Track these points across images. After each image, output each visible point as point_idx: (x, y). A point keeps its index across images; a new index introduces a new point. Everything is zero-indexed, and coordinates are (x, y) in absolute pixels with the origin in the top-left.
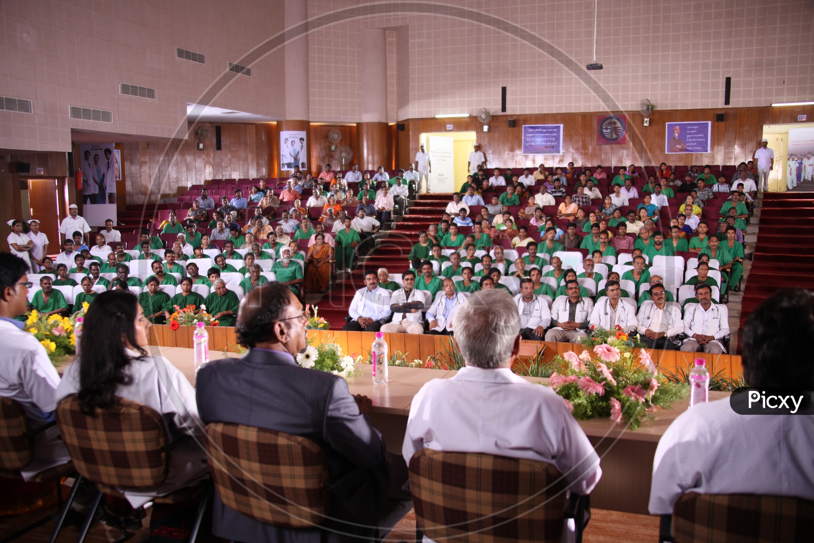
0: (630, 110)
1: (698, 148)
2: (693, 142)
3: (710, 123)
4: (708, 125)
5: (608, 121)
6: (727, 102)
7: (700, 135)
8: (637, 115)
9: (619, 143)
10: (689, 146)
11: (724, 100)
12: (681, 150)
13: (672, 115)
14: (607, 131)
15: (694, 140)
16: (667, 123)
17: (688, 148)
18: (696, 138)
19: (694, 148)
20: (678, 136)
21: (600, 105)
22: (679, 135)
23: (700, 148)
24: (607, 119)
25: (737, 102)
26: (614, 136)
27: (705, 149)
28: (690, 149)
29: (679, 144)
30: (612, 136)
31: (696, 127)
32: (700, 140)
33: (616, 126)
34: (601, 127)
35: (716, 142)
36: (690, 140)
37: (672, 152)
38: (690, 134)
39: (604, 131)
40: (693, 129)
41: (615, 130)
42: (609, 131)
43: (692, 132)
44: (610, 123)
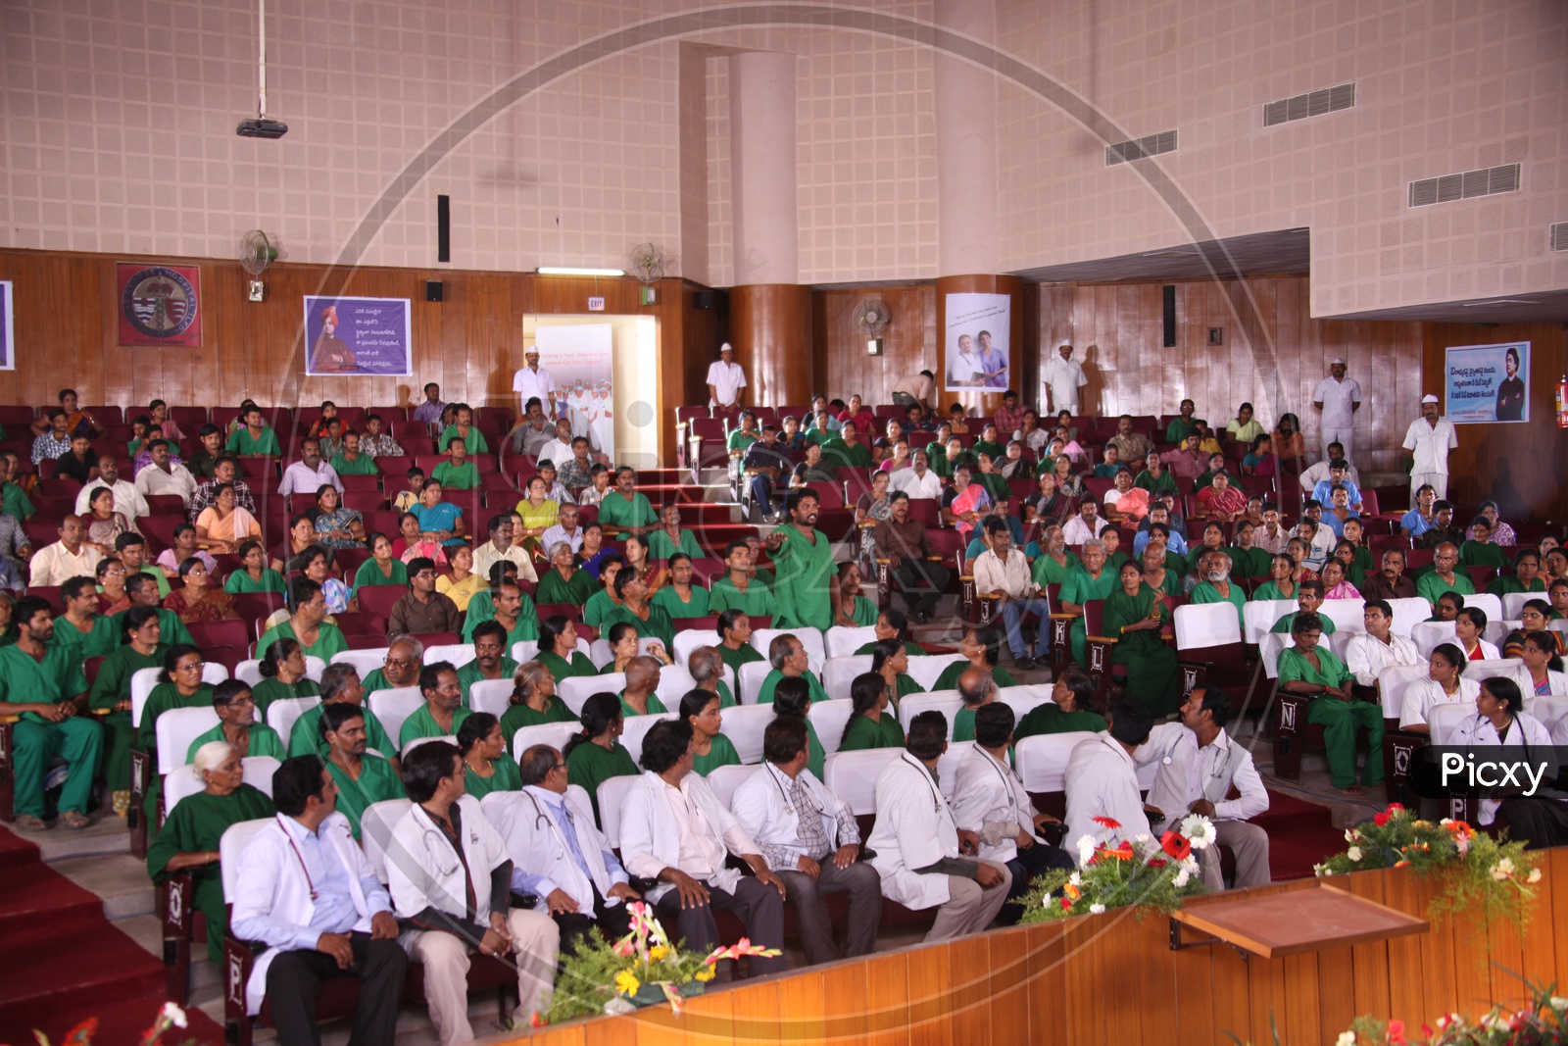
0: (207, 255)
1: (384, 364)
2: (372, 348)
3: (408, 302)
4: (403, 309)
5: (148, 282)
6: (444, 255)
7: (387, 332)
8: (227, 275)
10: (363, 358)
11: (436, 249)
12: (342, 368)
13: (316, 278)
14: (145, 309)
15: (374, 343)
16: (306, 298)
17: (360, 364)
18: (378, 338)
19: (375, 364)
20: (335, 333)
21: (122, 236)
22: (337, 329)
23: (388, 364)
25: (465, 257)
26: (168, 324)
27: (401, 368)
28: (364, 364)
29: (339, 353)
30: (160, 324)
31: (376, 312)
32: (388, 344)
33: (172, 296)
34: (129, 296)
35: (425, 351)
36: (364, 343)
37: (321, 370)
38: (362, 327)
39: (138, 308)
40: (370, 317)
41: (170, 307)
42: (151, 308)
43: (368, 322)
44: (153, 288)
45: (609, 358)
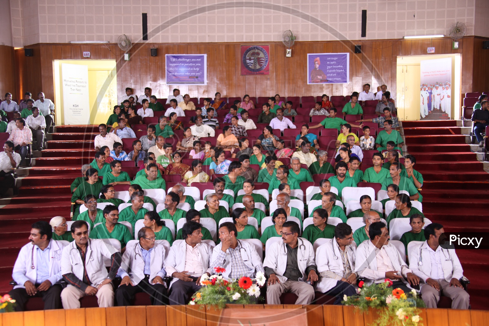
0: (272, 40)
1: (338, 79)
2: (333, 73)
3: (348, 54)
4: (346, 57)
5: (251, 52)
6: (364, 34)
7: (339, 66)
8: (280, 47)
9: (263, 74)
10: (330, 77)
11: (360, 32)
12: (322, 81)
13: (312, 46)
14: (250, 62)
15: (334, 71)
16: (308, 54)
17: (328, 79)
18: (335, 69)
19: (335, 79)
20: (319, 68)
21: (243, 36)
22: (320, 66)
23: (340, 79)
24: (250, 50)
25: (373, 34)
26: (258, 67)
27: (345, 80)
28: (330, 79)
29: (320, 75)
30: (255, 67)
31: (335, 59)
32: (340, 71)
33: (260, 56)
34: (245, 57)
35: (355, 73)
36: (330, 71)
37: (314, 82)
38: (330, 65)
39: (248, 61)
40: (333, 61)
41: (259, 60)
42: (252, 61)
43: (332, 63)
44: (253, 54)
45: (450, 72)
